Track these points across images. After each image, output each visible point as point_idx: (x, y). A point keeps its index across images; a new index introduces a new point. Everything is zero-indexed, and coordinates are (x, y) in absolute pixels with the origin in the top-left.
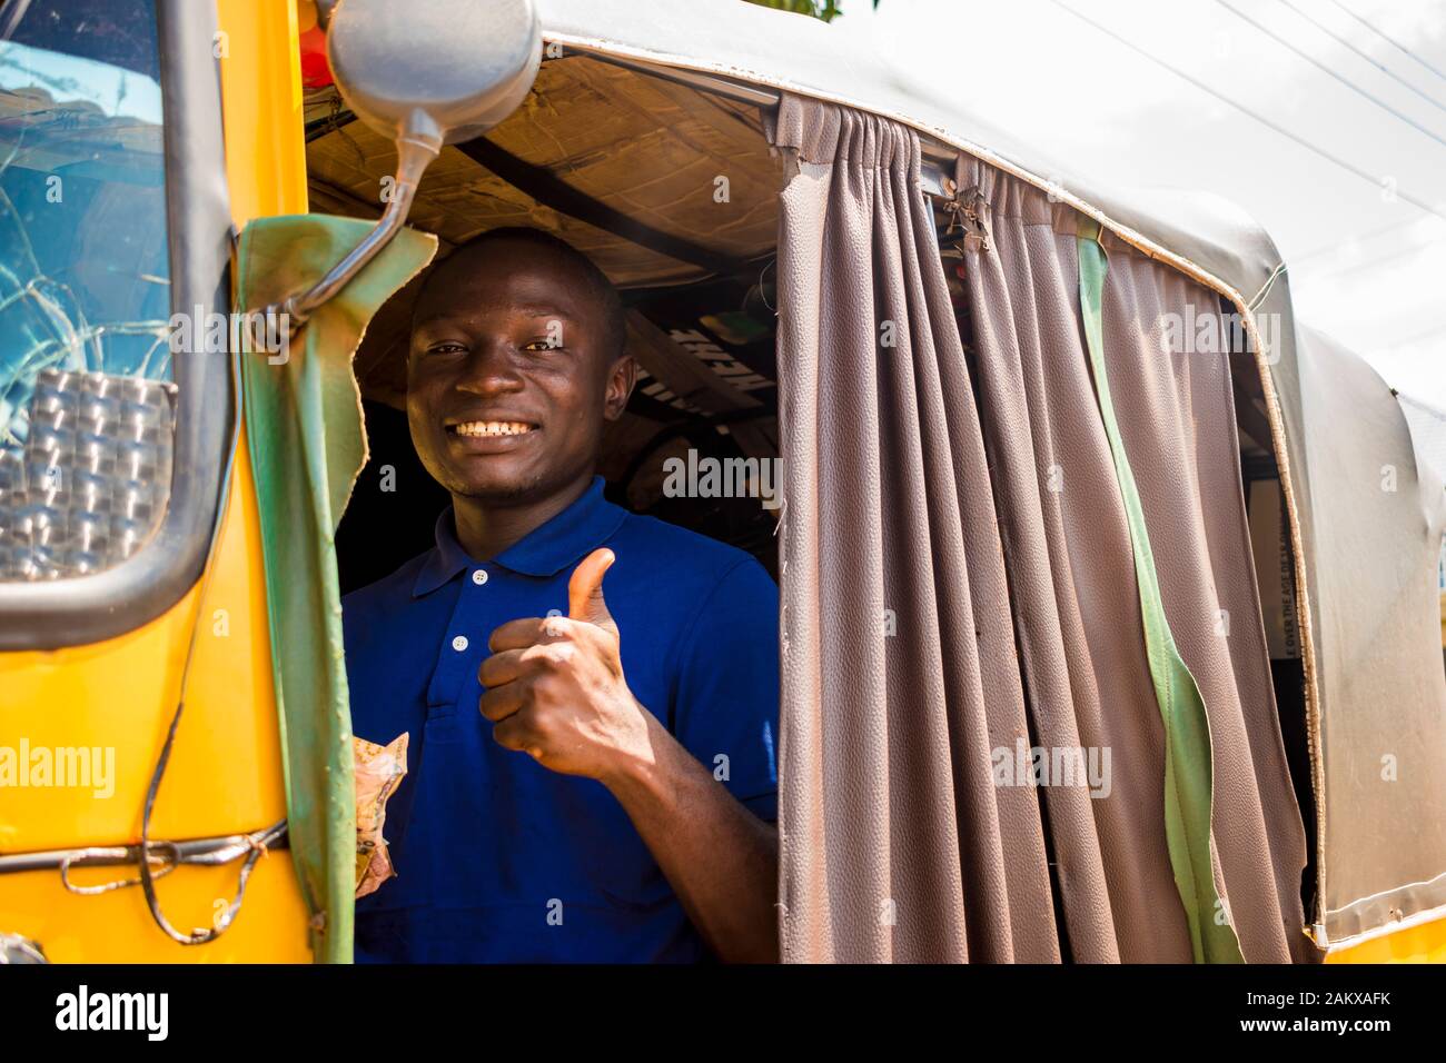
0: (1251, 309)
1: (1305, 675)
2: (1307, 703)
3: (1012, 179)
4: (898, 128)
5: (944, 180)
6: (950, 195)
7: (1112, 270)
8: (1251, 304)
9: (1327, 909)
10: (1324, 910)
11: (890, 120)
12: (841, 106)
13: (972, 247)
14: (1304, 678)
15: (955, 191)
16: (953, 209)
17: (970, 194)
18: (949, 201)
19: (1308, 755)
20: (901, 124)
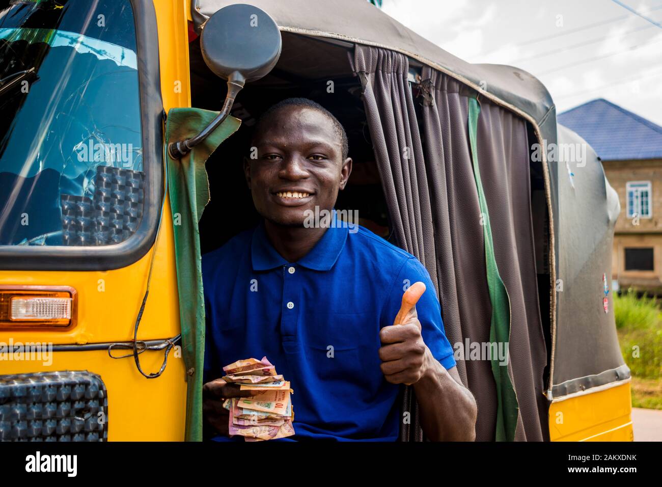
0: (539, 126)
1: (551, 285)
2: (551, 297)
3: (444, 75)
4: (400, 55)
5: (417, 75)
6: (419, 82)
7: (482, 110)
8: (539, 124)
9: (553, 384)
10: (552, 385)
11: (397, 52)
12: (378, 48)
13: (426, 104)
14: (550, 286)
15: (420, 80)
16: (419, 87)
17: (427, 81)
18: (418, 84)
19: (550, 319)
20: (401, 53)
